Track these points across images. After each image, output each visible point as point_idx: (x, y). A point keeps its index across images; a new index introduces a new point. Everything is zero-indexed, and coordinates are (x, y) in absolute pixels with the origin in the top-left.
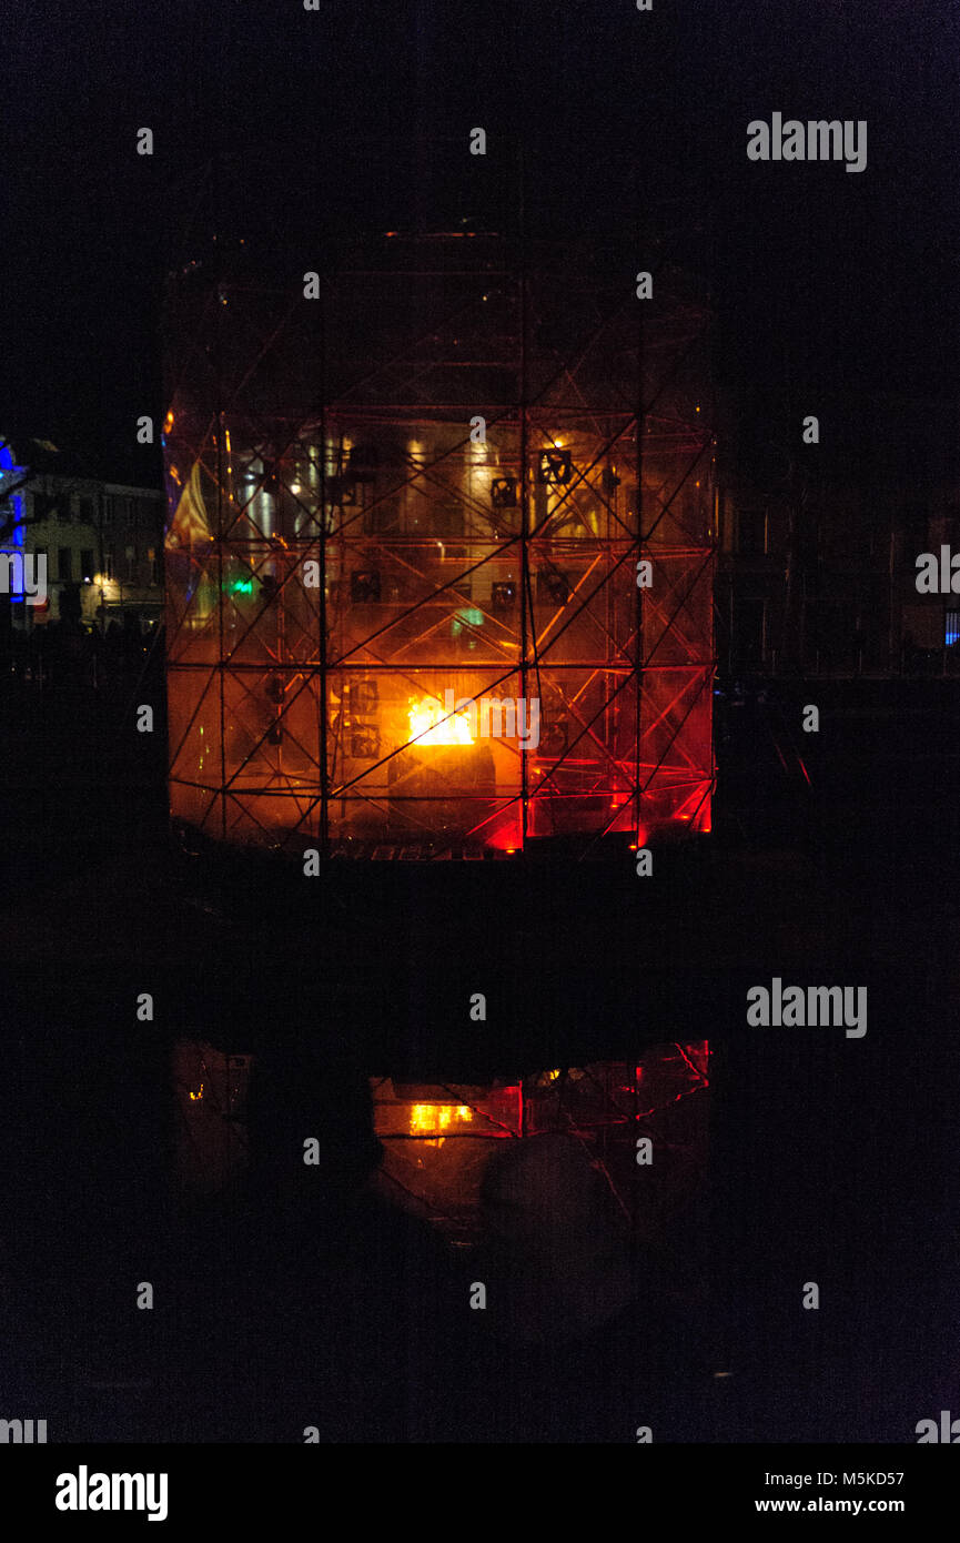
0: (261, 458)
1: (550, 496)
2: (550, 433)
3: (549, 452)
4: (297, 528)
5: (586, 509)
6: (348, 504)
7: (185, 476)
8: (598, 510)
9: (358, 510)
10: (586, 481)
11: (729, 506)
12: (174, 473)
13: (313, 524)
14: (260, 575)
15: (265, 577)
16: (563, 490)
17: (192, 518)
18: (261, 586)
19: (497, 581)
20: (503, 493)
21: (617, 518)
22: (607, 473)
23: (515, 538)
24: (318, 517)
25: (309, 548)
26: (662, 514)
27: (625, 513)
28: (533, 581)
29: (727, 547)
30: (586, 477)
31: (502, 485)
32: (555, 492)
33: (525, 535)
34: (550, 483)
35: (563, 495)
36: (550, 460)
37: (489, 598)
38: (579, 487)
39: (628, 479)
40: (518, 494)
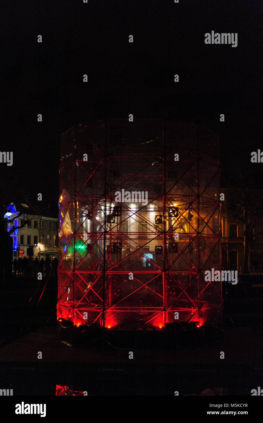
0: (88, 209)
2: (172, 202)
3: (172, 208)
4: (98, 229)
5: (183, 224)
6: (113, 223)
7: (64, 215)
8: (187, 224)
9: (115, 224)
10: (183, 216)
11: (226, 223)
12: (62, 214)
13: (102, 228)
14: (86, 243)
15: (88, 244)
16: (176, 219)
17: (67, 228)
18: (87, 247)
19: (157, 245)
20: (158, 220)
21: (192, 227)
22: (189, 213)
23: (162, 233)
24: (104, 227)
25: (101, 236)
26: (206, 226)
27: (195, 226)
28: (167, 245)
29: (226, 236)
30: (183, 215)
31: (158, 217)
32: (174, 219)
33: (164, 232)
34: (172, 217)
36: (172, 210)
37: (154, 250)
38: (181, 218)
39: (195, 215)
40: (163, 220)
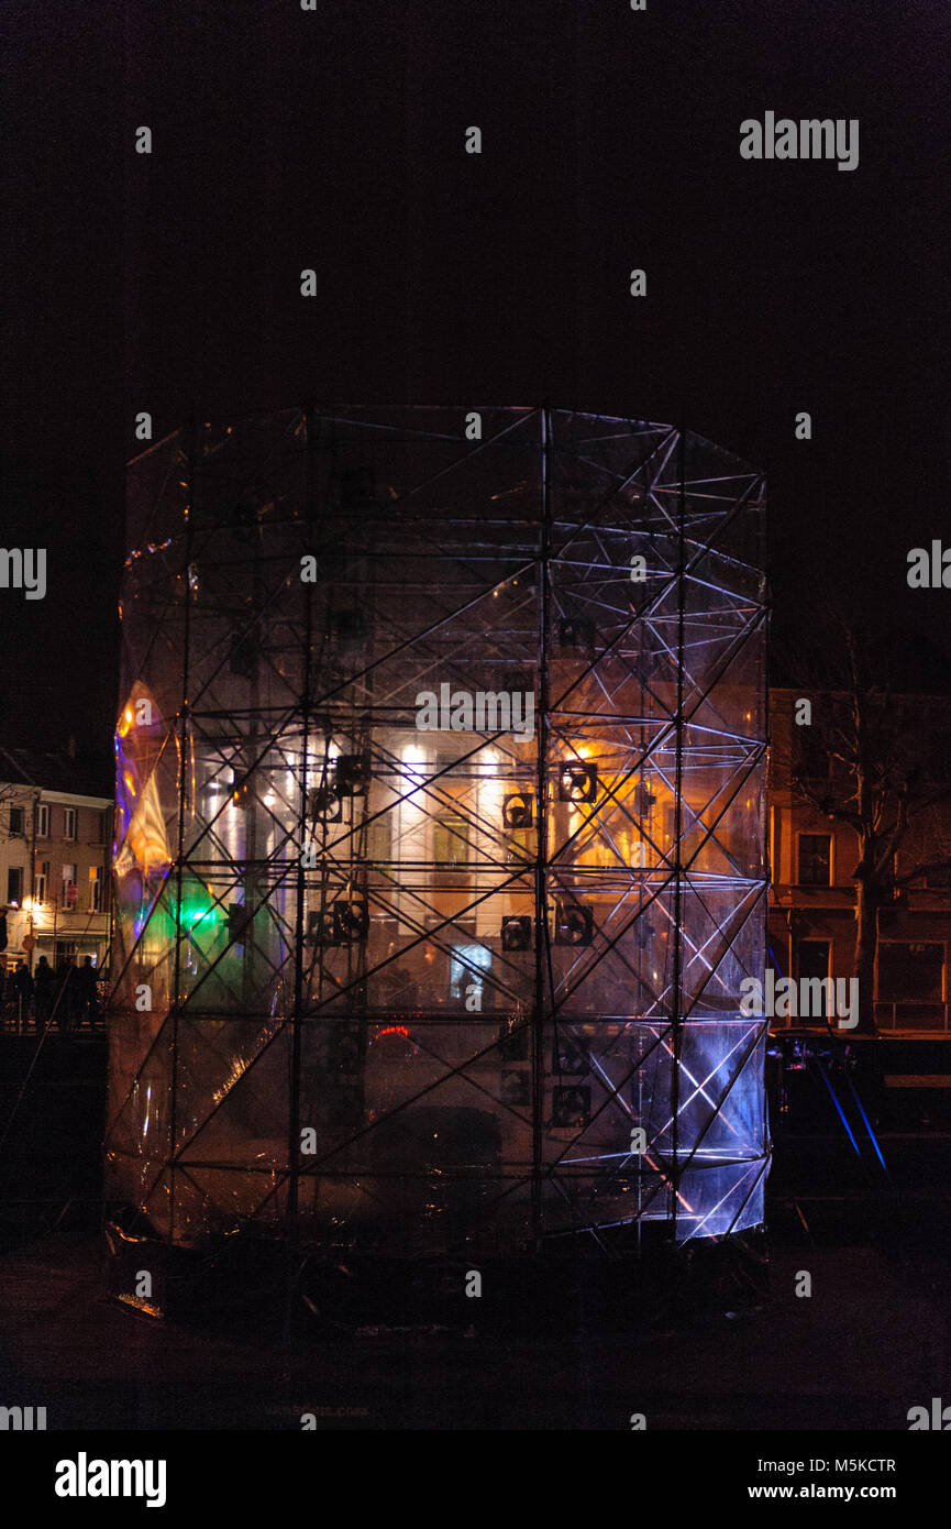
0: (232, 766)
1: (573, 813)
2: (572, 742)
3: (571, 764)
4: (270, 847)
5: (615, 831)
6: (332, 821)
7: (138, 786)
8: (629, 831)
9: (343, 829)
10: (615, 799)
11: (787, 827)
12: (129, 782)
13: (290, 843)
14: (226, 903)
15: (231, 905)
16: (587, 809)
17: (148, 841)
18: (227, 917)
19: (509, 914)
20: (516, 811)
21: (651, 844)
22: (640, 789)
23: (528, 866)
24: (296, 837)
25: (285, 874)
26: (706, 838)
27: (663, 838)
28: (551, 915)
29: (785, 879)
30: (615, 795)
31: (515, 802)
32: (579, 811)
33: (539, 864)
34: (573, 800)
35: (587, 815)
36: (572, 775)
37: (499, 935)
38: (606, 806)
39: (665, 796)
40: (535, 814)
